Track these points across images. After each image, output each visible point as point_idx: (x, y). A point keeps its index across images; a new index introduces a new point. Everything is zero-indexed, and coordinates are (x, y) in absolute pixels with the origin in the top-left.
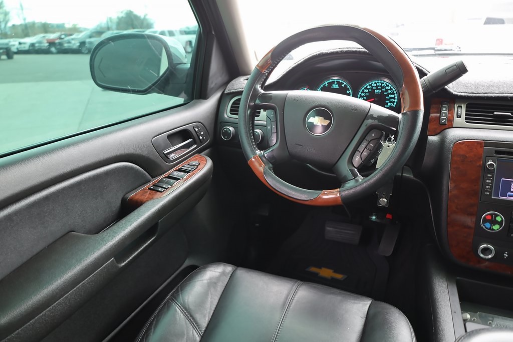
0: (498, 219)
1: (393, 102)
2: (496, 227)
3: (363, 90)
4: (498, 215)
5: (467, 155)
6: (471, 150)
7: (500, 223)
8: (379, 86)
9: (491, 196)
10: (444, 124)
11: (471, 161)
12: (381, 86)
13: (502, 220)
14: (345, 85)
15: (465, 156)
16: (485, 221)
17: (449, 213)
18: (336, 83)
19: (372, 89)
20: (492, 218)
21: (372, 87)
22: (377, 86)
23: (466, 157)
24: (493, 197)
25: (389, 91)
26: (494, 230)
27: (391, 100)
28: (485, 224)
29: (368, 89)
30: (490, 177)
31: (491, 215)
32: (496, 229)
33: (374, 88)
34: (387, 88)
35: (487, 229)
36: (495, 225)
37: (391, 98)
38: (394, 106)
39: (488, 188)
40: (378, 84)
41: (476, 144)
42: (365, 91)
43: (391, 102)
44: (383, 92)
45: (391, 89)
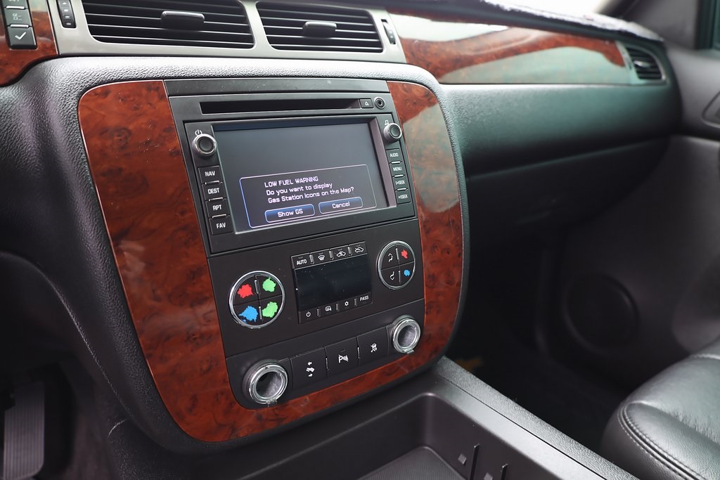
0: (269, 286)
2: (271, 310)
4: (264, 278)
5: (131, 127)
6: (136, 109)
7: (274, 296)
9: (232, 231)
10: (25, 47)
11: (147, 143)
13: (277, 287)
15: (126, 129)
16: (241, 304)
17: (137, 322)
20: (254, 290)
23: (130, 132)
24: (237, 233)
26: (268, 319)
28: (243, 314)
30: (211, 178)
31: (249, 282)
32: (271, 315)
35: (252, 323)
36: (265, 307)
39: (219, 212)
41: (144, 92)
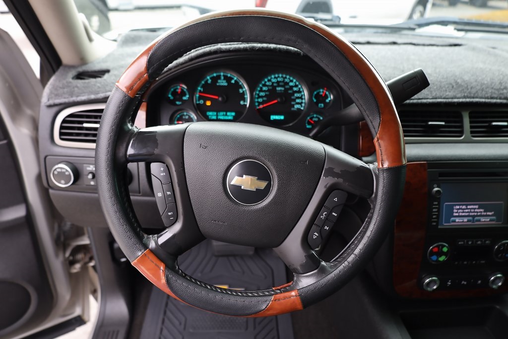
0: (445, 249)
1: (301, 104)
3: (261, 88)
4: (444, 246)
5: (412, 182)
7: (446, 254)
8: (280, 82)
9: (437, 226)
11: (416, 188)
12: (283, 81)
13: (448, 251)
14: (236, 81)
15: (410, 182)
16: (432, 254)
18: (222, 78)
19: (272, 85)
20: (439, 250)
21: (273, 83)
22: (278, 82)
23: (411, 184)
24: (439, 227)
25: (295, 89)
26: (440, 261)
27: (298, 101)
28: (431, 257)
29: (267, 86)
31: (438, 246)
32: (442, 260)
33: (275, 85)
34: (291, 84)
35: (434, 261)
36: (441, 257)
37: (298, 98)
38: (302, 108)
39: (435, 218)
40: (279, 79)
42: (264, 88)
43: (298, 103)
44: (286, 90)
45: (296, 86)
